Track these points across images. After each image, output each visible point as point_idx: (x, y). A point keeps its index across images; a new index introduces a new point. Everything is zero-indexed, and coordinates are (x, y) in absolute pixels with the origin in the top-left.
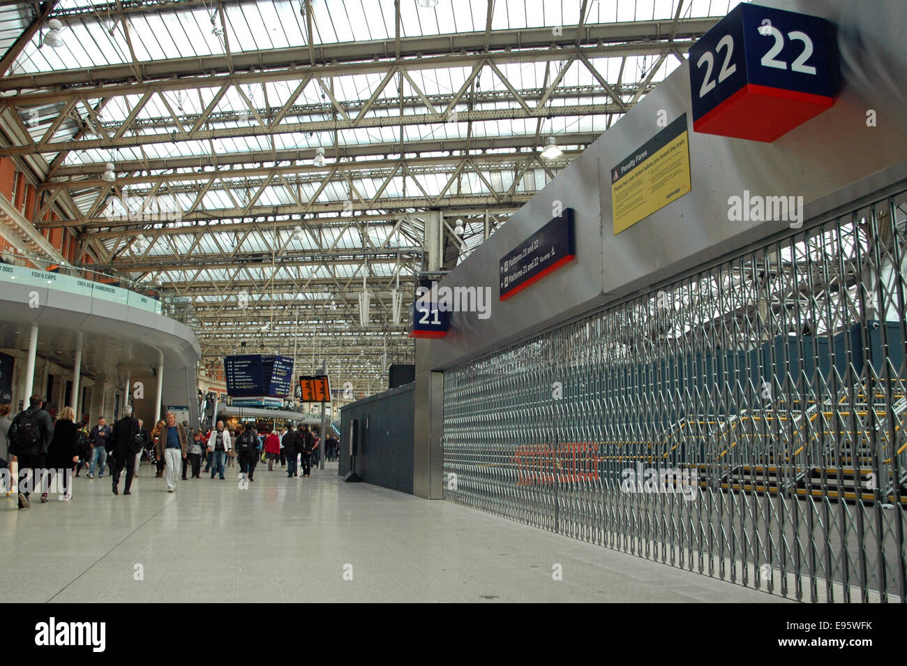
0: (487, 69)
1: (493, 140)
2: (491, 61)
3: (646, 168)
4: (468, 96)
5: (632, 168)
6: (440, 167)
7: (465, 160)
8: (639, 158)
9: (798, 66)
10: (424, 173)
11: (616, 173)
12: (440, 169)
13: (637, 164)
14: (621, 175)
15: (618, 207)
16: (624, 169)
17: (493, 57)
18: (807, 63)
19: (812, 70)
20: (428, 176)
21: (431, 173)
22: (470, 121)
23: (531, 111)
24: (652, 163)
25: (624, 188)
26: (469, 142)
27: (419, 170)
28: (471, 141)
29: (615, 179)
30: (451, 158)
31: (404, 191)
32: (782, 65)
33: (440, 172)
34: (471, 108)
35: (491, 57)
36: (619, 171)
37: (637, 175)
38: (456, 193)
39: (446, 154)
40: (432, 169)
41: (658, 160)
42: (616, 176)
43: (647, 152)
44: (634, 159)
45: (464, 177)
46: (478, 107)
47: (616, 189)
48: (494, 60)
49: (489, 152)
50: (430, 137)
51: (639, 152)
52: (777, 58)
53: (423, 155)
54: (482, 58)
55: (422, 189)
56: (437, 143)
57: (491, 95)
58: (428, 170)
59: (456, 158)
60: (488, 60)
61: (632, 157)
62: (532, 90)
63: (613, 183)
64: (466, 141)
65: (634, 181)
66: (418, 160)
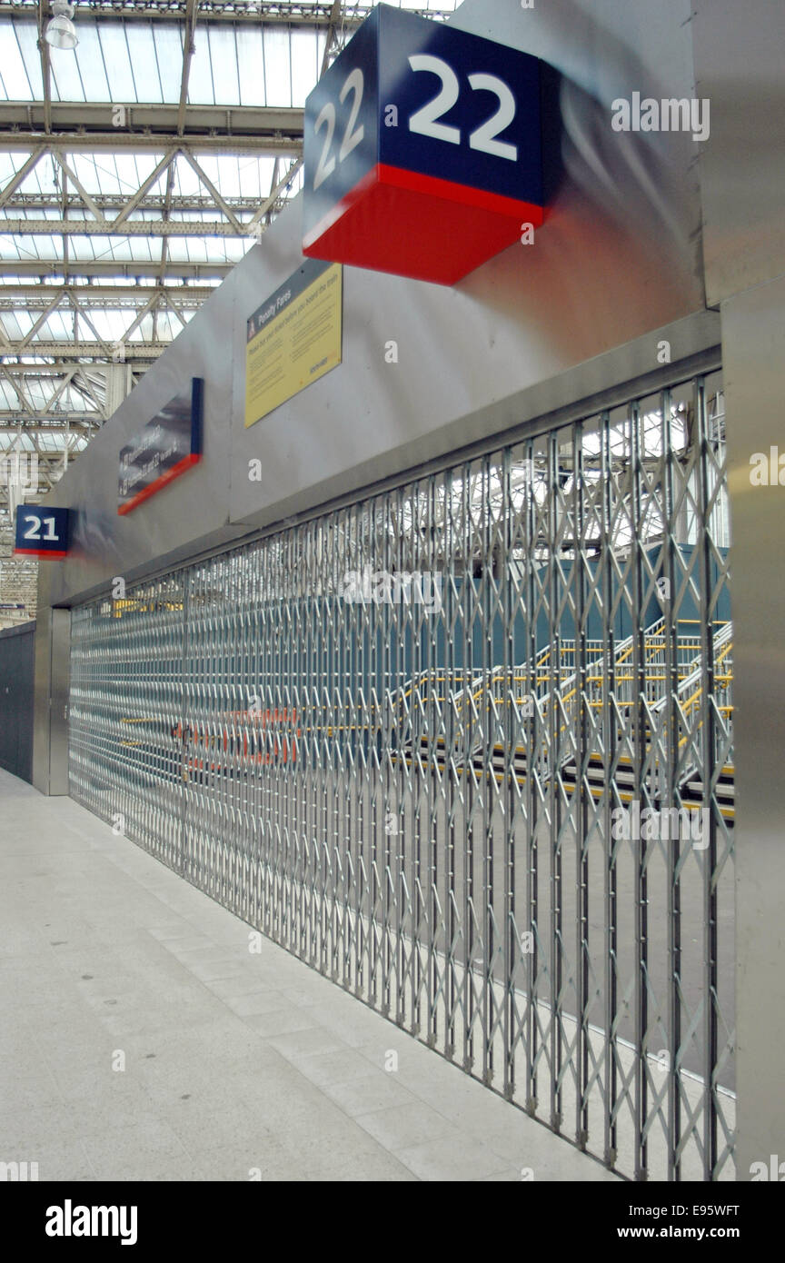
0: (181, 162)
1: (199, 266)
2: (185, 149)
3: (288, 320)
4: (163, 201)
5: (271, 318)
6: (127, 300)
7: (159, 293)
8: (281, 301)
9: (484, 139)
10: (104, 308)
11: (252, 325)
12: (129, 304)
13: (279, 310)
14: (259, 328)
15: (253, 381)
16: (262, 318)
17: (191, 145)
18: (503, 137)
19: (509, 152)
20: (110, 313)
21: (115, 308)
22: (165, 236)
23: (242, 228)
24: (295, 312)
25: (261, 349)
26: (162, 268)
27: (98, 304)
28: (167, 266)
29: (251, 335)
30: (137, 289)
31: (75, 331)
32: (451, 135)
33: (128, 308)
34: (166, 217)
35: (186, 144)
36: (256, 322)
37: (276, 330)
38: (150, 339)
39: (131, 282)
40: (116, 304)
41: (302, 306)
42: (253, 329)
43: (291, 293)
44: (273, 304)
45: (161, 317)
46: (175, 217)
47: (251, 352)
48: (191, 148)
49: (191, 283)
50: (108, 256)
51: (280, 292)
52: (444, 120)
53: (96, 282)
54: (174, 143)
55: (94, 332)
56: (119, 265)
57: (196, 202)
58: (110, 304)
59: (147, 289)
60: (183, 148)
61: (272, 300)
62: (254, 200)
63: (249, 340)
64: (159, 266)
65: (272, 340)
66: (89, 289)
